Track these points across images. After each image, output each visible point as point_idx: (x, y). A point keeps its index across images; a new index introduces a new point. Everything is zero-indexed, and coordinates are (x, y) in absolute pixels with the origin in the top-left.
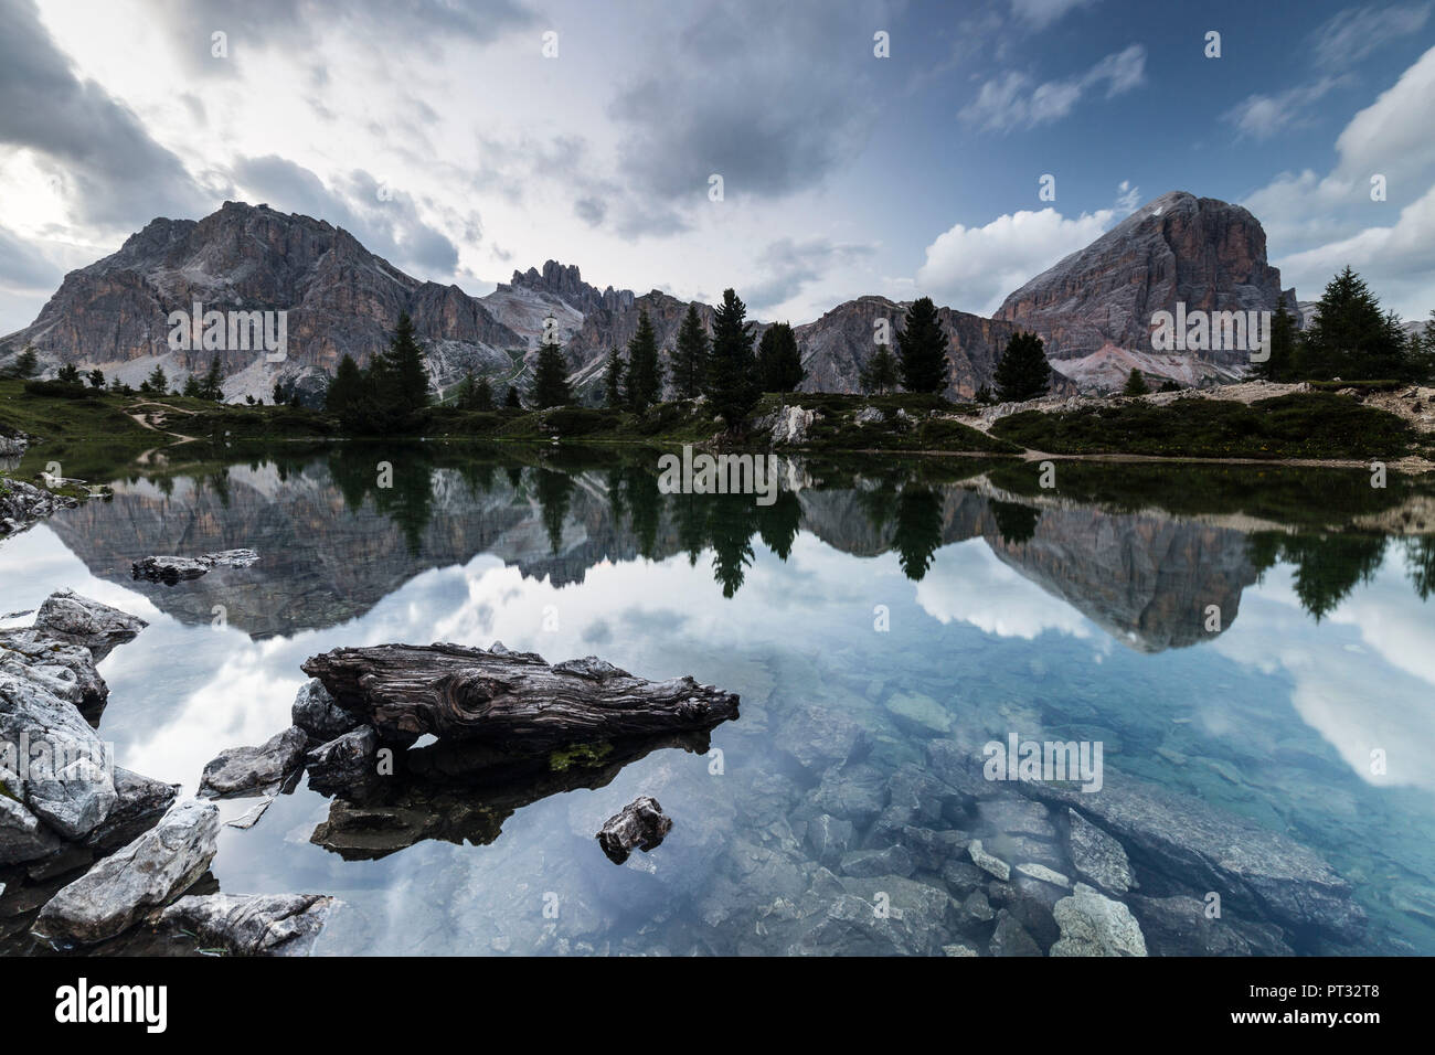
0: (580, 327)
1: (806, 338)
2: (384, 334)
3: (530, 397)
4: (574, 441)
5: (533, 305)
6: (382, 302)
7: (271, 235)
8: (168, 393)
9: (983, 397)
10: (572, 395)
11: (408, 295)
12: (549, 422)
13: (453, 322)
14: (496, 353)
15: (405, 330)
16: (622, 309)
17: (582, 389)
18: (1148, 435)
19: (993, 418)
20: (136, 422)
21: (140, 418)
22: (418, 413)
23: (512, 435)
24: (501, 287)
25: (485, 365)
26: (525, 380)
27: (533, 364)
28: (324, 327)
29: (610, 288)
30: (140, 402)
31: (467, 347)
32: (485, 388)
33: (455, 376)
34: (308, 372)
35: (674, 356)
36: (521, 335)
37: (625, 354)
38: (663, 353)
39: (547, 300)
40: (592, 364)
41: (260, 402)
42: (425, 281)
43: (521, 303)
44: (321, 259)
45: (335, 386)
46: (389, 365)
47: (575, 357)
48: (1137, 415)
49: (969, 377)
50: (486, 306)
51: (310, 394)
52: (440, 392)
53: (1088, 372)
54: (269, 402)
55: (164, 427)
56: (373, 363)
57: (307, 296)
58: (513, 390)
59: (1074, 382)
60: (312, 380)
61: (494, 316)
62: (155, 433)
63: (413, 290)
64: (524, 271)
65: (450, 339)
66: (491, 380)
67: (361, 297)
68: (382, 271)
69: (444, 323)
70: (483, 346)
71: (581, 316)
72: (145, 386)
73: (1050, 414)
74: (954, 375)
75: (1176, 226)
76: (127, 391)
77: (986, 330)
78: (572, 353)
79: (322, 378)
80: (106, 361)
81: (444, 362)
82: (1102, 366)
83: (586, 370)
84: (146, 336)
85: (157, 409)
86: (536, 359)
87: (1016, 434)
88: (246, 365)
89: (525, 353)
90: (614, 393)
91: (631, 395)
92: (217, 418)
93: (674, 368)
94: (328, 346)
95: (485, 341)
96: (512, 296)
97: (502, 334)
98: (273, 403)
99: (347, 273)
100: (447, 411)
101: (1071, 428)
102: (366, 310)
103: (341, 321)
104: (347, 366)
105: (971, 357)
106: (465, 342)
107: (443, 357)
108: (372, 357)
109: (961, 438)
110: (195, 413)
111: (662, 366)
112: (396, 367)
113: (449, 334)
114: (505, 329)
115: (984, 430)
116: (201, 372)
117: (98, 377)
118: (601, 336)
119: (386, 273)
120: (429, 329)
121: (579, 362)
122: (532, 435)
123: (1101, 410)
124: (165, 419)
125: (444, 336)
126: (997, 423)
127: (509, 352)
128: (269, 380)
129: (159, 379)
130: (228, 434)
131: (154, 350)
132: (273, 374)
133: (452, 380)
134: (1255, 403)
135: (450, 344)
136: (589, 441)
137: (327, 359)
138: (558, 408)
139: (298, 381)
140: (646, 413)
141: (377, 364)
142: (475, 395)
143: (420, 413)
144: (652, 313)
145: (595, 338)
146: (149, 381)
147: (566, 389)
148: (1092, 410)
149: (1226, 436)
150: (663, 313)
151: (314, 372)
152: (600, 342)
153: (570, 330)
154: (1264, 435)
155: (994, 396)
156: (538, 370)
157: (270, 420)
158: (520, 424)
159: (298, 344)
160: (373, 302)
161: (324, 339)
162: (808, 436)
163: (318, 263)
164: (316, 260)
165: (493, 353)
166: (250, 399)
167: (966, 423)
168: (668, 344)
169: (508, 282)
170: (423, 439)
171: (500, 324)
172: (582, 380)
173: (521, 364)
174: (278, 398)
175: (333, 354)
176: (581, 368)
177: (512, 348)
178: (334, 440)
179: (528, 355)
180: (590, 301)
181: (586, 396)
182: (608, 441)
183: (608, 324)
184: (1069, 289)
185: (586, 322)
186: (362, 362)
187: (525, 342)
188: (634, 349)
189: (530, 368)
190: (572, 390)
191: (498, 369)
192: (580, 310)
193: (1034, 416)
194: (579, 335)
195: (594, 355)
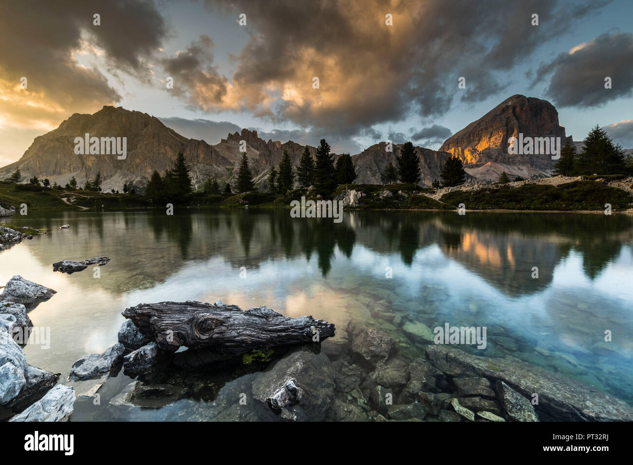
0: (258, 157)
1: (356, 160)
2: (172, 162)
3: (235, 188)
4: (255, 207)
6: (171, 148)
7: (124, 119)
8: (77, 188)
9: (436, 185)
10: (254, 187)
11: (182, 145)
12: (244, 198)
13: (202, 156)
14: (221, 169)
15: (181, 159)
16: (276, 149)
17: (258, 184)
18: (511, 201)
19: (441, 194)
20: (63, 201)
21: (65, 200)
22: (187, 195)
23: (228, 205)
24: (223, 141)
25: (216, 174)
26: (233, 181)
27: (237, 174)
28: (146, 159)
29: (270, 140)
30: (65, 192)
31: (208, 167)
32: (216, 184)
33: (202, 179)
34: (138, 179)
35: (299, 169)
36: (232, 161)
37: (277, 168)
38: (294, 168)
40: (263, 173)
41: (118, 192)
42: (190, 139)
43: (231, 147)
44: (145, 130)
45: (150, 184)
46: (174, 175)
47: (255, 170)
48: (506, 192)
49: (429, 177)
50: (216, 149)
51: (139, 188)
52: (196, 186)
53: (482, 174)
54: (121, 192)
55: (75, 203)
56: (167, 174)
57: (139, 146)
58: (228, 185)
59: (476, 178)
60: (141, 182)
61: (220, 153)
62: (71, 206)
63: (185, 142)
64: (233, 133)
65: (201, 164)
66: (219, 181)
67: (162, 146)
68: (171, 134)
69: (198, 156)
70: (215, 166)
71: (258, 152)
72: (67, 186)
73: (467, 192)
74: (422, 175)
75: (518, 109)
76: (60, 188)
77: (436, 156)
78: (254, 168)
79: (145, 181)
80: (51, 175)
81: (198, 173)
82: (488, 171)
83: (260, 176)
84: (68, 164)
85: (72, 196)
86: (238, 171)
87: (452, 201)
88: (112, 176)
89: (233, 169)
90: (272, 186)
91: (280, 186)
92: (98, 199)
93: (299, 174)
94: (147, 167)
95: (216, 164)
96: (227, 144)
97: (223, 161)
98: (123, 192)
99: (156, 136)
100: (199, 195)
101: (476, 198)
102: (164, 151)
103: (153, 156)
104: (156, 176)
105: (429, 168)
106: (207, 164)
107: (198, 171)
108: (167, 171)
109: (427, 203)
110: (89, 197)
111: (293, 173)
112: (177, 176)
113: (200, 161)
115: (437, 199)
116: (92, 179)
117: (47, 182)
118: (267, 161)
119: (173, 135)
120: (192, 159)
121: (257, 173)
122: (236, 205)
123: (490, 190)
124: (75, 200)
125: (198, 162)
126: (443, 196)
127: (226, 169)
128: (121, 182)
129: (74, 182)
130: (103, 206)
131: (72, 170)
132: (124, 180)
133: (201, 181)
134: (559, 186)
135: (201, 166)
136: (261, 206)
137: (147, 173)
138: (248, 192)
139: (134, 182)
140: (286, 194)
141: (169, 175)
142: (212, 187)
143: (187, 196)
144: (289, 151)
145: (264, 162)
146: (69, 184)
147: (252, 184)
148: (486, 190)
149: (547, 201)
150: (294, 151)
151: (141, 179)
152: (266, 164)
153: (253, 158)
154: (564, 200)
155: (441, 185)
156: (239, 176)
157: (121, 200)
158: (231, 200)
159: (135, 166)
160: (167, 148)
161: (146, 164)
162: (359, 203)
163: (144, 131)
164: (143, 130)
165: (219, 169)
166: (113, 191)
167: (429, 196)
168: (296, 164)
169: (226, 138)
170: (188, 207)
171: (223, 157)
172: (258, 180)
173: (231, 174)
174: (125, 190)
175: (150, 171)
176: (258, 175)
177: (228, 167)
178: (149, 208)
179: (235, 170)
180: (262, 146)
181: (260, 188)
182: (271, 207)
183: (270, 156)
184: (472, 138)
185: (260, 155)
186: (162, 174)
187: (233, 164)
188: (281, 166)
189: (235, 176)
190: (254, 185)
191: (222, 176)
192: (258, 150)
193: (460, 193)
194: (257, 161)
195: (264, 169)
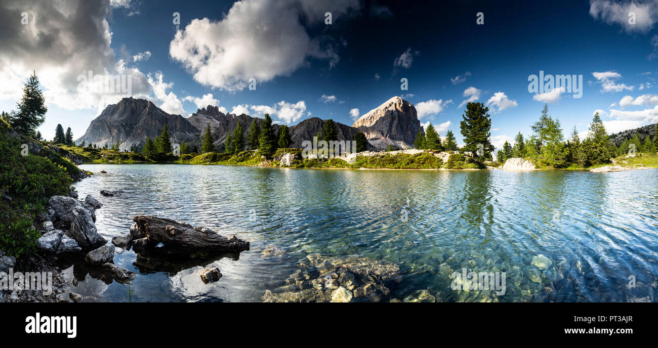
0: (218, 126)
1: (294, 130)
3: (201, 149)
4: (215, 163)
5: (204, 120)
6: (159, 121)
7: (133, 105)
8: (108, 149)
10: (215, 149)
11: (166, 119)
12: (207, 157)
13: (179, 126)
15: (166, 129)
16: (232, 120)
17: (217, 147)
21: (103, 156)
24: (194, 114)
25: (188, 139)
28: (144, 130)
29: (228, 113)
31: (183, 134)
34: (139, 143)
36: (199, 129)
37: (233, 135)
38: (246, 135)
39: (208, 118)
40: (222, 138)
41: (128, 151)
42: (171, 114)
43: (199, 119)
44: (145, 110)
47: (216, 136)
50: (189, 121)
53: (379, 144)
58: (197, 147)
59: (375, 147)
60: (141, 145)
61: (191, 123)
63: (168, 117)
64: (201, 109)
65: (178, 131)
67: (153, 120)
68: (160, 112)
69: (176, 126)
70: (187, 133)
71: (218, 122)
73: (366, 156)
76: (100, 149)
77: (350, 130)
78: (215, 135)
80: (96, 141)
81: (176, 139)
82: (382, 143)
83: (219, 140)
86: (204, 137)
87: (357, 162)
89: (200, 135)
90: (229, 148)
91: (234, 148)
92: (118, 156)
93: (249, 140)
94: (144, 135)
95: (188, 131)
96: (197, 117)
97: (193, 129)
101: (371, 161)
104: (150, 142)
106: (182, 132)
109: (341, 164)
110: (113, 154)
111: (245, 139)
114: (194, 127)
117: (95, 146)
118: (225, 129)
120: (172, 129)
121: (217, 138)
122: (202, 162)
123: (380, 156)
124: (107, 156)
125: (176, 130)
128: (130, 145)
129: (106, 145)
130: (120, 160)
131: (106, 138)
132: (131, 143)
135: (178, 133)
138: (210, 153)
139: (137, 145)
140: (238, 155)
142: (185, 149)
145: (223, 129)
146: (104, 147)
147: (213, 146)
148: (378, 155)
149: (408, 163)
150: (246, 121)
151: (141, 142)
152: (225, 131)
153: (215, 127)
157: (130, 156)
158: (198, 158)
160: (157, 121)
162: (292, 163)
165: (190, 135)
166: (125, 150)
169: (196, 113)
172: (218, 144)
173: (199, 139)
174: (132, 150)
175: (146, 137)
176: (218, 140)
177: (196, 134)
180: (221, 118)
181: (219, 149)
182: (226, 164)
183: (227, 125)
184: (372, 120)
185: (220, 124)
187: (200, 132)
188: (236, 133)
194: (218, 129)
195: (223, 135)
